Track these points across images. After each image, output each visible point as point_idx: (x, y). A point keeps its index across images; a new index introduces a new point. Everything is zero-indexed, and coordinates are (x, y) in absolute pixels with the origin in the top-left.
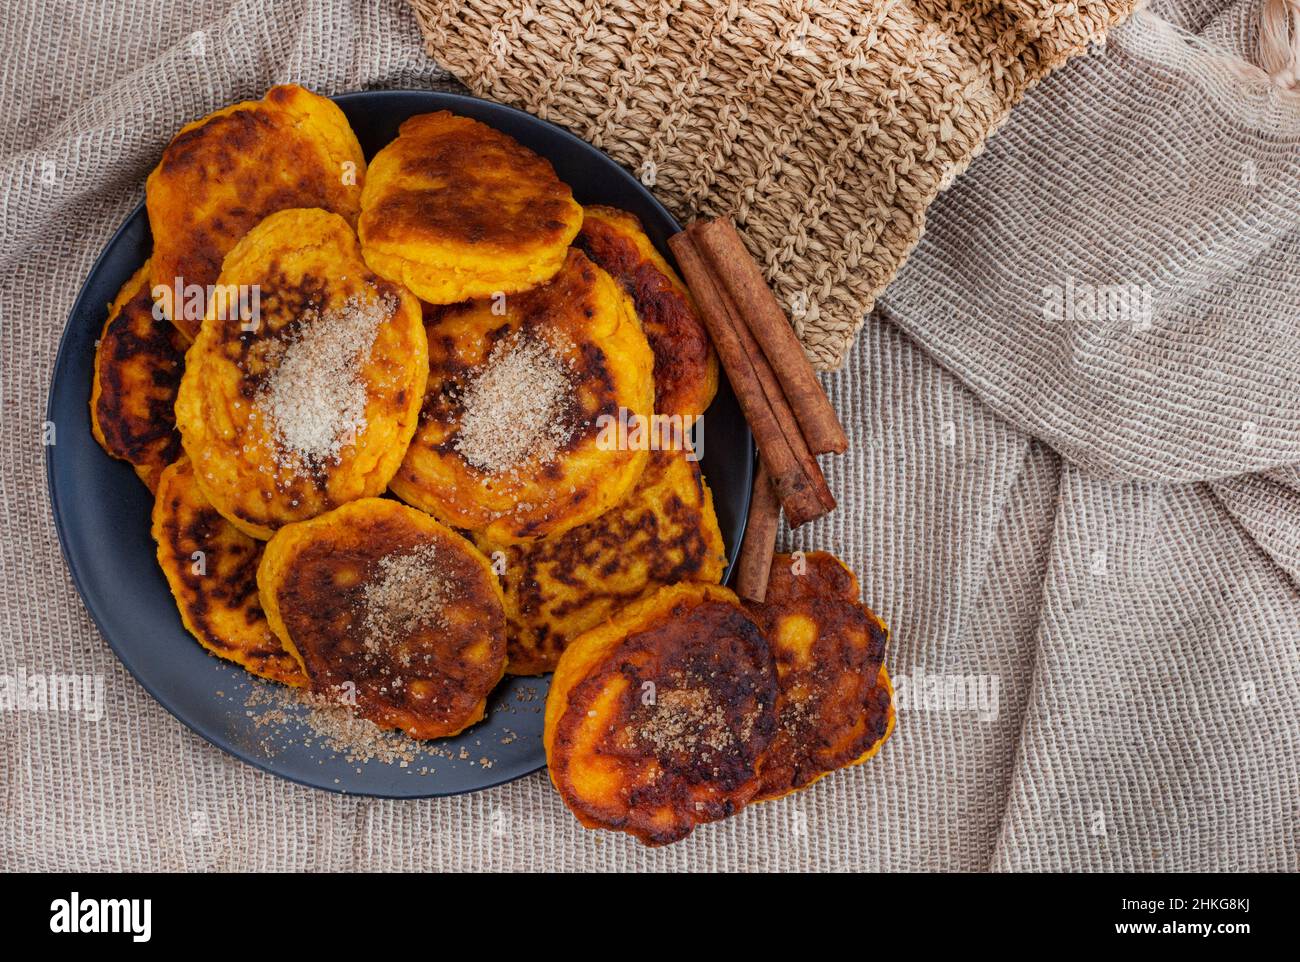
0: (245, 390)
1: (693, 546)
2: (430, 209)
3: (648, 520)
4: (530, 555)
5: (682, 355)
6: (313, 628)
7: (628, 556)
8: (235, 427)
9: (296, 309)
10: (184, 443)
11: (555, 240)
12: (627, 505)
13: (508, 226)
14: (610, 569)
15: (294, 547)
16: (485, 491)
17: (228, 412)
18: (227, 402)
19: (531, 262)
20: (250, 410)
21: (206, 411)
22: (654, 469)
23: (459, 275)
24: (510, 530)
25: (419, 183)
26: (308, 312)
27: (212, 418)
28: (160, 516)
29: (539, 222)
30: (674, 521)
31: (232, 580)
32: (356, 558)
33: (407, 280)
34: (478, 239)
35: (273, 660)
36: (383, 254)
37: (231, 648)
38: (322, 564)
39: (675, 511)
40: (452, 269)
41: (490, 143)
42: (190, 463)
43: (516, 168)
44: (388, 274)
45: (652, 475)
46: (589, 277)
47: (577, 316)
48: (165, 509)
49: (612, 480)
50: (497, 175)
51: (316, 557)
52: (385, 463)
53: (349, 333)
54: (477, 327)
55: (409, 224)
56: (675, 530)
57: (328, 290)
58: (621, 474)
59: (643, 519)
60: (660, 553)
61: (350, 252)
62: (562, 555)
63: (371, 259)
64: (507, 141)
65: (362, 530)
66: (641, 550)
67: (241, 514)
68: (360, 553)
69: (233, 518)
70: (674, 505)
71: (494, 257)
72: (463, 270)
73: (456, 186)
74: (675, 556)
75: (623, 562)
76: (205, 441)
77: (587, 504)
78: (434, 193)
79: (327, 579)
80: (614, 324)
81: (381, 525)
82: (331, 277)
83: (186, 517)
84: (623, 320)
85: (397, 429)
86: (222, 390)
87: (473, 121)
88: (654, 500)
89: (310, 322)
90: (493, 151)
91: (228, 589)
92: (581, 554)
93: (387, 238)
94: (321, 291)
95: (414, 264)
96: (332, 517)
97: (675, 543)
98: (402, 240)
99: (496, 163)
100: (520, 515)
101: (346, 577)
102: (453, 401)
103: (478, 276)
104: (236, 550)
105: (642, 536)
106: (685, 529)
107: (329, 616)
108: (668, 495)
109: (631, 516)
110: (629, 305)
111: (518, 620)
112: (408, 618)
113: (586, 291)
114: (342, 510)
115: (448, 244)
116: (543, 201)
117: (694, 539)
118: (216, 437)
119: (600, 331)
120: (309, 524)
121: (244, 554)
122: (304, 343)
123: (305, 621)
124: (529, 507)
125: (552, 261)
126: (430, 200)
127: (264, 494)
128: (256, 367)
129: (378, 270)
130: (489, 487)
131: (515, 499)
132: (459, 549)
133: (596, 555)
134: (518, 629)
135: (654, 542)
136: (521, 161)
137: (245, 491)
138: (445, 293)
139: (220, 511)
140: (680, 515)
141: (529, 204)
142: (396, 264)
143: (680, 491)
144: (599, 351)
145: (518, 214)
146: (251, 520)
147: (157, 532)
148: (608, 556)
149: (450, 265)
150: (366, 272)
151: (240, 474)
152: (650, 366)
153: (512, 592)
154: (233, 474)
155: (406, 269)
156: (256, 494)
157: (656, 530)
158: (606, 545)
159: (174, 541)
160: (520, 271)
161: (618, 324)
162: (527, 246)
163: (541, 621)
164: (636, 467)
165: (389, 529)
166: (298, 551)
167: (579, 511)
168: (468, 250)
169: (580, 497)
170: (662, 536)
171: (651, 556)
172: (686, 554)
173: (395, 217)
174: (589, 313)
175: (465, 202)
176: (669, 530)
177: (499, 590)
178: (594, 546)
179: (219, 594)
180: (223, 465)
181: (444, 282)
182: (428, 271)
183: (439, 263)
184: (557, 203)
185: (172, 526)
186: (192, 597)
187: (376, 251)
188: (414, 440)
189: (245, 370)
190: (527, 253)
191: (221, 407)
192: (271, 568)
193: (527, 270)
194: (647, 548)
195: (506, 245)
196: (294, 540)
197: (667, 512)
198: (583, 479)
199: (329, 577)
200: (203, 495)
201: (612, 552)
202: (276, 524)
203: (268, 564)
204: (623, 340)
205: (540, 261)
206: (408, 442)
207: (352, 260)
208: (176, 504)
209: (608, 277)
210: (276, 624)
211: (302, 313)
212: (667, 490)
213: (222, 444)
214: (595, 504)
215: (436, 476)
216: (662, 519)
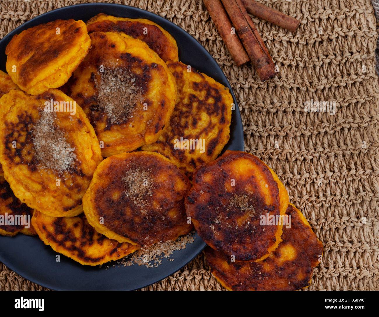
0: (32, 169)
1: (213, 93)
2: (36, 61)
3: (192, 97)
4: (166, 141)
5: (154, 39)
6: (121, 223)
7: (197, 114)
8: (39, 183)
9: (25, 129)
10: (29, 205)
11: (81, 33)
12: (182, 99)
13: (64, 43)
14: (195, 123)
15: (91, 200)
16: (133, 129)
17: (33, 181)
18: (29, 178)
19: (80, 45)
20: (39, 173)
21: (27, 188)
22: (179, 81)
23: (62, 69)
24: (152, 134)
25: (25, 60)
26: (29, 126)
27: (30, 188)
28: (43, 237)
29: (72, 34)
30: (200, 91)
31: (83, 236)
32: (113, 185)
33: (49, 86)
34: (58, 54)
35: (119, 250)
36: (34, 86)
37: (103, 258)
38: (105, 198)
39: (198, 87)
40: (59, 69)
41: (36, 31)
42: (37, 211)
43: (50, 29)
44: (41, 91)
45: (181, 83)
46: (103, 37)
47: (111, 51)
48: (42, 233)
49: (167, 89)
50: (47, 36)
51: (101, 197)
52: (94, 148)
53: (46, 119)
54: (84, 82)
55: (33, 70)
56: (203, 93)
57: (29, 113)
58: (169, 86)
59: (190, 99)
60: (205, 104)
61: (25, 96)
62: (176, 132)
63: (32, 91)
64: (41, 25)
65: (107, 174)
66: (199, 109)
67: (66, 209)
68: (113, 183)
69: (66, 214)
70: (195, 86)
71: (67, 54)
72: (62, 67)
73: (38, 49)
74: (211, 101)
75: (197, 118)
76: (34, 198)
77: (167, 104)
78: (33, 56)
79: (110, 201)
80: (124, 43)
81: (111, 167)
82: (26, 109)
83: (51, 229)
84: (126, 40)
85: (88, 134)
86: (25, 176)
87: (25, 31)
88: (188, 90)
89: (33, 129)
90: (39, 32)
91: (85, 240)
92: (182, 127)
93: (31, 80)
94: (27, 116)
95: (46, 79)
96: (95, 180)
97: (207, 97)
98: (36, 76)
99: (44, 33)
100: (151, 126)
101: (116, 196)
102: (97, 110)
103: (68, 64)
104: (76, 225)
105: (195, 104)
106: (206, 90)
107: (123, 214)
108: (191, 85)
109: (186, 101)
110: (123, 35)
111: (182, 166)
112: (147, 192)
113: (107, 41)
114: (95, 175)
115: (50, 64)
116: (67, 29)
117: (211, 90)
118: (37, 192)
119: (122, 48)
120: (89, 189)
121: (80, 224)
122: (37, 136)
123: (117, 223)
124: (150, 121)
125: (86, 40)
126: (33, 59)
127: (67, 195)
128: (29, 158)
129: (37, 93)
130: (133, 126)
131: (145, 122)
132: (143, 155)
133: (187, 123)
134: (185, 168)
135: (201, 103)
136: (51, 26)
137: (61, 201)
138: (63, 78)
139: (59, 216)
140: (201, 87)
141: (64, 33)
142: (41, 85)
143: (194, 80)
144: (127, 54)
145: (63, 38)
146: (71, 208)
147: (47, 242)
148: (190, 120)
149: (57, 69)
150: (35, 97)
151: (55, 197)
152: (147, 46)
153: (172, 158)
154: (52, 199)
155: (45, 83)
156: (65, 198)
157: (198, 98)
158: (187, 117)
159: (54, 240)
160: (79, 51)
161: (125, 43)
162: (74, 42)
163: (189, 159)
164: (171, 79)
165: (115, 166)
166: (93, 200)
167: (167, 109)
168: (58, 60)
169: (163, 104)
170: (201, 99)
171: (203, 108)
172: (213, 97)
173: (28, 73)
174: (113, 46)
175: (45, 50)
176: (202, 95)
177: (167, 160)
178: (183, 120)
179: (83, 244)
180: (47, 199)
181: (60, 75)
182: (52, 77)
183: (53, 71)
184: (72, 25)
185: (50, 236)
186: (76, 253)
187: (31, 88)
188: (97, 134)
189: (26, 163)
190: (76, 44)
191: (30, 182)
192: (91, 215)
193: (81, 48)
194: (200, 106)
195: (67, 48)
196: (89, 198)
197: (196, 90)
198: (159, 97)
199: (111, 200)
200: (49, 216)
201: (191, 118)
202: (79, 202)
203: (89, 215)
204: (131, 45)
205: (82, 43)
206: (95, 135)
207: (28, 98)
208: (44, 228)
209: (109, 33)
210: (110, 235)
211: (27, 128)
212: (190, 83)
213: (41, 193)
214: (170, 102)
215: (114, 139)
216: (197, 93)
